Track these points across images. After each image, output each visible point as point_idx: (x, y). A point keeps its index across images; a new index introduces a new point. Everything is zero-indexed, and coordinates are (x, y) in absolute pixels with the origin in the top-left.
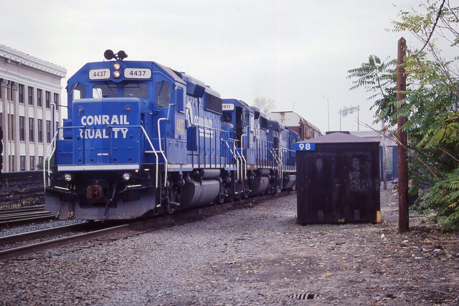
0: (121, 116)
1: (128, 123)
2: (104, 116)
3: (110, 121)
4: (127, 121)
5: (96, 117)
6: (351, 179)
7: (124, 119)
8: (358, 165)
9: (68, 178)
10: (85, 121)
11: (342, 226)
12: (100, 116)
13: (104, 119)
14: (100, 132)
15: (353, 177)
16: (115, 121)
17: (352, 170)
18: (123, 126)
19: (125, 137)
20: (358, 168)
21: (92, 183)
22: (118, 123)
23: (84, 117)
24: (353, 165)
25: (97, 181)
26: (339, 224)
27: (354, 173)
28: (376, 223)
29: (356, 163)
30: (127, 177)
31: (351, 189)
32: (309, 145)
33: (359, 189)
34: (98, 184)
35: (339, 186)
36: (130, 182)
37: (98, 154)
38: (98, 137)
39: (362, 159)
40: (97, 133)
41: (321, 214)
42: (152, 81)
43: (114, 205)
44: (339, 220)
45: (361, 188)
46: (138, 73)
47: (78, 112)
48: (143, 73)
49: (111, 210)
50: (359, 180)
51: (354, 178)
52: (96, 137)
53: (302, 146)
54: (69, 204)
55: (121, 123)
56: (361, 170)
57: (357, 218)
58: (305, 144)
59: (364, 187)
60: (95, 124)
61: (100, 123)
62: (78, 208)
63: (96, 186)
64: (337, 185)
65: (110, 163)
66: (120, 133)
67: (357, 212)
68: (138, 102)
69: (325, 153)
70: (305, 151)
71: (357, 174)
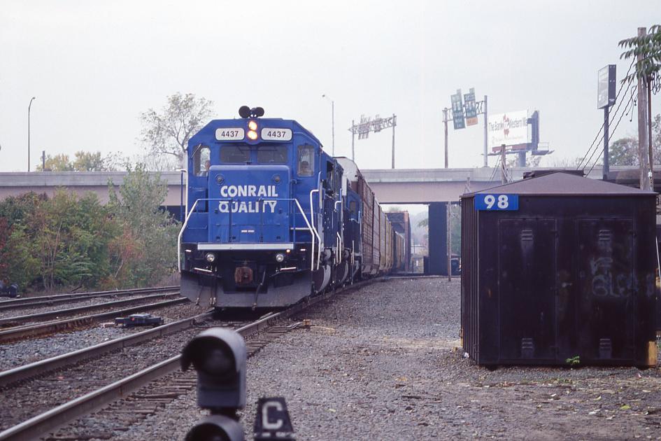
0: (269, 187)
1: (277, 195)
2: (250, 187)
3: (257, 192)
4: (276, 193)
5: (240, 187)
6: (593, 273)
7: (272, 191)
8: (608, 243)
9: (211, 258)
10: (226, 191)
11: (573, 372)
12: (246, 187)
13: (250, 190)
14: (245, 206)
15: (599, 267)
16: (262, 193)
17: (597, 252)
18: (272, 198)
19: (273, 211)
20: (610, 249)
21: (241, 265)
22: (265, 195)
23: (225, 187)
24: (599, 243)
25: (245, 263)
26: (567, 367)
27: (600, 259)
28: (647, 367)
29: (604, 240)
30: (280, 258)
31: (594, 293)
32: (506, 198)
33: (612, 293)
34: (247, 266)
35: (567, 287)
36: (283, 264)
37: (243, 231)
38: (243, 211)
39: (619, 230)
40: (241, 206)
41: (528, 345)
42: (292, 143)
43: (264, 290)
44: (569, 360)
45: (616, 291)
46: (277, 134)
47: (216, 181)
48: (282, 134)
49: (261, 296)
50: (610, 275)
51: (600, 271)
52: (240, 211)
53: (490, 200)
54: (210, 288)
55: (269, 195)
56: (616, 253)
57: (606, 355)
58: (496, 196)
59: (621, 290)
60: (239, 195)
61: (245, 195)
62: (221, 293)
63: (244, 267)
64: (564, 285)
65: (261, 241)
66: (268, 206)
67: (604, 341)
68: (287, 171)
69: (539, 217)
70: (496, 211)
71: (607, 262)
